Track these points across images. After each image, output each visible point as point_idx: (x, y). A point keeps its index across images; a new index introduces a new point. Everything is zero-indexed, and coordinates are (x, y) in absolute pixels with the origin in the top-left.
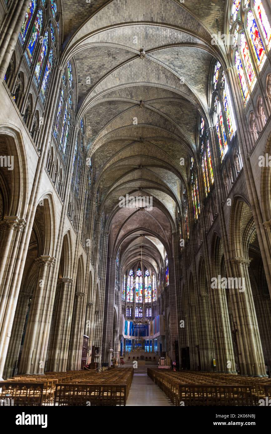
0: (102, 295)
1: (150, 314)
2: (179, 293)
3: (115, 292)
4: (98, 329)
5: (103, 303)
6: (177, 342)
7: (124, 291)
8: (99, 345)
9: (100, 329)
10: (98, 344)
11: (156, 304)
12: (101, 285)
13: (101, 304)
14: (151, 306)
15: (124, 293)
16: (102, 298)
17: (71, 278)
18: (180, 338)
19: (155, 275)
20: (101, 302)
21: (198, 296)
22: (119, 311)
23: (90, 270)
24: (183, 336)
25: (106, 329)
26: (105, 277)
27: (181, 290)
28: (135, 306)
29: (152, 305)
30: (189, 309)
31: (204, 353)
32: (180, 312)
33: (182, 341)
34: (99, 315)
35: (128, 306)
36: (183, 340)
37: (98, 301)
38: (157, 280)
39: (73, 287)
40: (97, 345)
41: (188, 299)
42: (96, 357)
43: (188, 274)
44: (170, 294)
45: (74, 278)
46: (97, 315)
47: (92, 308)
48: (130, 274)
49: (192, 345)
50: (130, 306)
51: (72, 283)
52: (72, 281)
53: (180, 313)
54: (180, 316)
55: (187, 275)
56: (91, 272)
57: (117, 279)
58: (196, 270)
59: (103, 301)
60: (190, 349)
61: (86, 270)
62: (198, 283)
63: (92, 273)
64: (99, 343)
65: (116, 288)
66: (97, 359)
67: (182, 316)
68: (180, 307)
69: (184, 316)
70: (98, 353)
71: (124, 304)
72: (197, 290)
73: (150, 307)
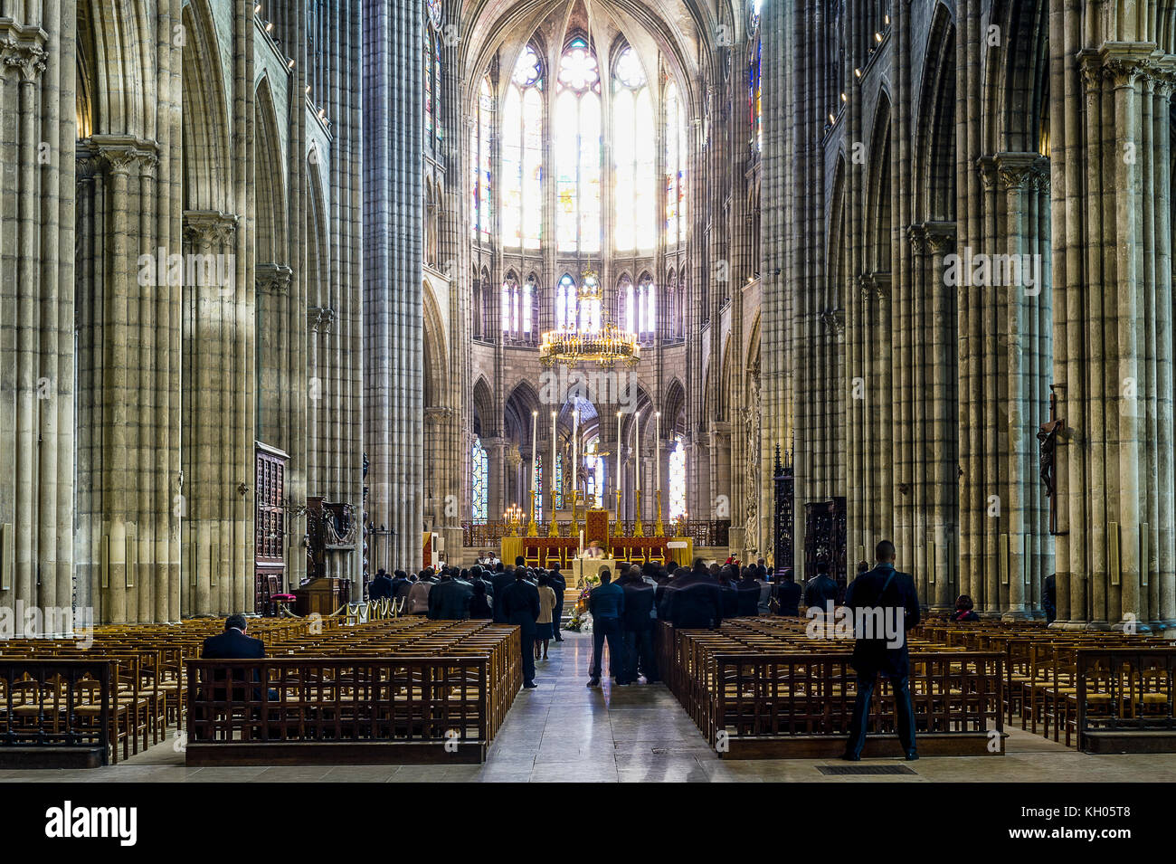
0: (343, 220)
1: (646, 320)
2: (812, 209)
3: (422, 192)
4: (332, 410)
5: (355, 263)
6: (790, 471)
7: (485, 182)
8: (344, 493)
9: (344, 410)
10: (339, 487)
11: (684, 258)
12: (332, 158)
13: (344, 273)
14: (653, 270)
15: (484, 194)
16: (343, 235)
17: (151, 137)
18: (802, 452)
19: (682, 81)
20: (343, 262)
21: (908, 236)
22: (453, 303)
23: (257, 73)
24: (823, 440)
25: (379, 406)
26: (354, 107)
27: (822, 193)
28: (556, 270)
29: (661, 268)
30: (859, 302)
31: (911, 526)
32: (812, 314)
33: (813, 466)
34: (333, 335)
35: (511, 275)
36: (818, 461)
37: (323, 256)
38: (691, 114)
39: (166, 187)
40: (333, 493)
41: (859, 248)
42: (331, 552)
43: (865, 106)
44: (763, 205)
45: (166, 138)
46: (322, 335)
47: (291, 298)
48: (522, 81)
49: (861, 488)
50: (527, 271)
51: (158, 167)
52: (158, 153)
53: (812, 323)
54: (812, 337)
55: (859, 104)
56: (264, 84)
57: (433, 111)
58: (908, 84)
59: (355, 255)
60: (852, 510)
61: (236, 79)
62: (914, 162)
63: (273, 88)
64: (344, 482)
65: (429, 170)
66: (337, 559)
67: (823, 336)
68: (812, 291)
69: (833, 335)
70: (342, 532)
71: (486, 262)
72: (908, 203)
73: (646, 276)
